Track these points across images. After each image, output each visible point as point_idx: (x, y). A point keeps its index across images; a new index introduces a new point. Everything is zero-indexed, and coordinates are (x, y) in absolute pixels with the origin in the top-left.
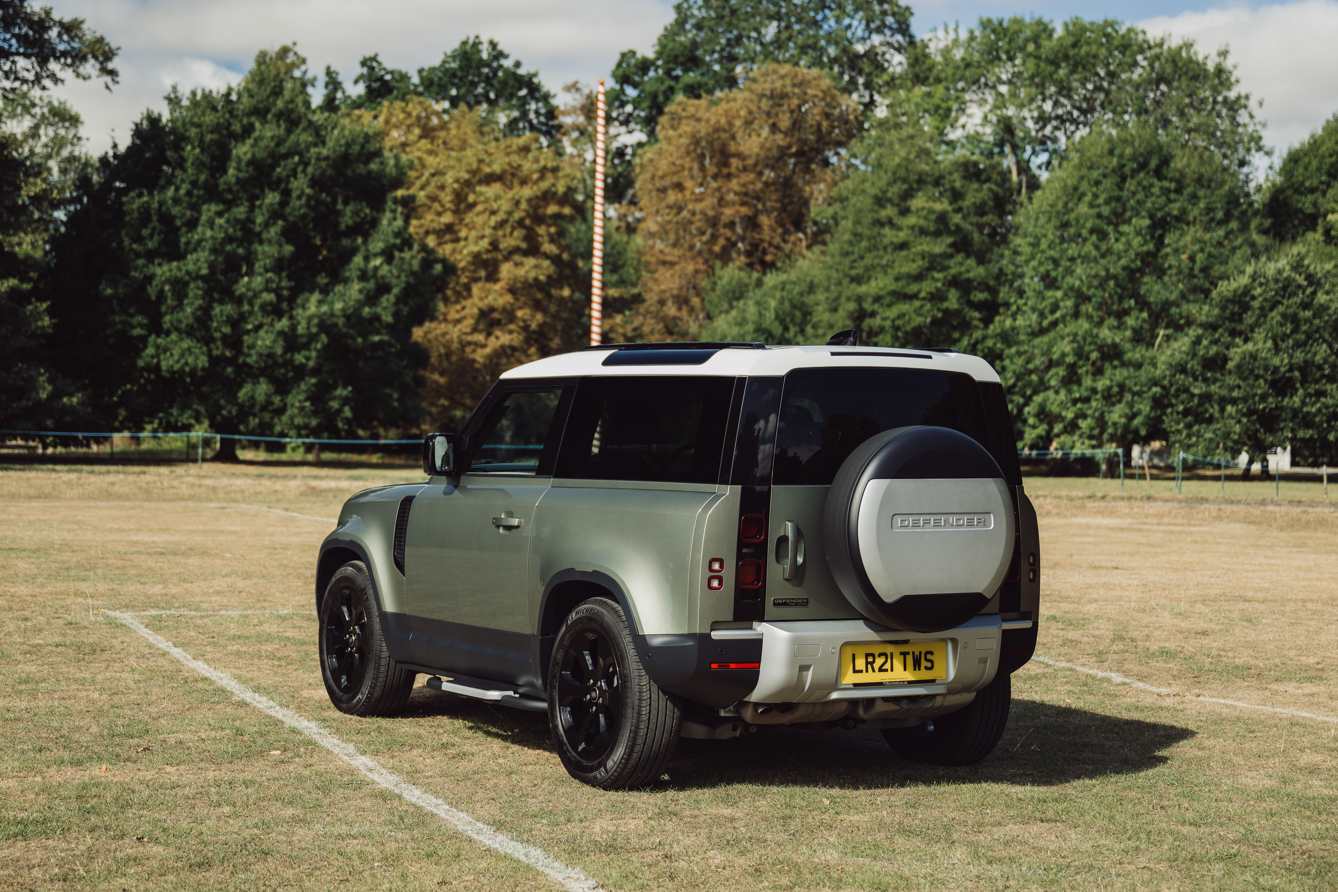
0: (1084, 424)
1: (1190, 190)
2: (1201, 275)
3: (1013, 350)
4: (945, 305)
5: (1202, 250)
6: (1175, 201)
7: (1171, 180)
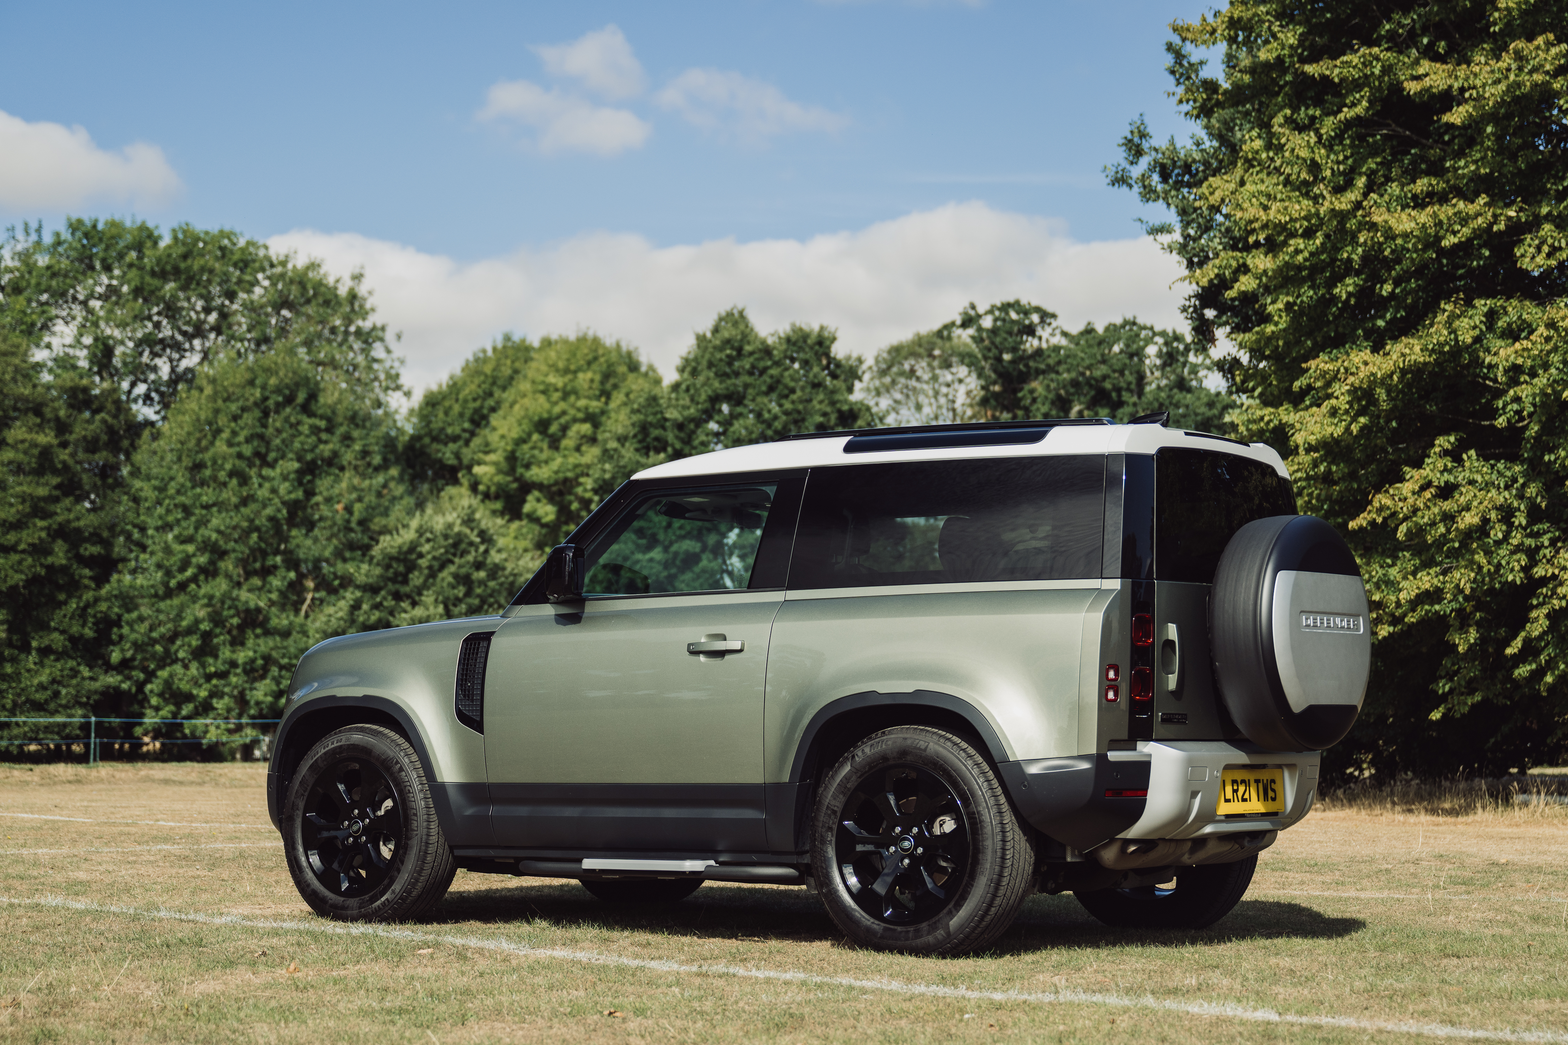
0: (219, 704)
1: (342, 430)
2: (358, 529)
3: (134, 615)
4: (50, 560)
5: (360, 499)
6: (326, 442)
7: (322, 417)
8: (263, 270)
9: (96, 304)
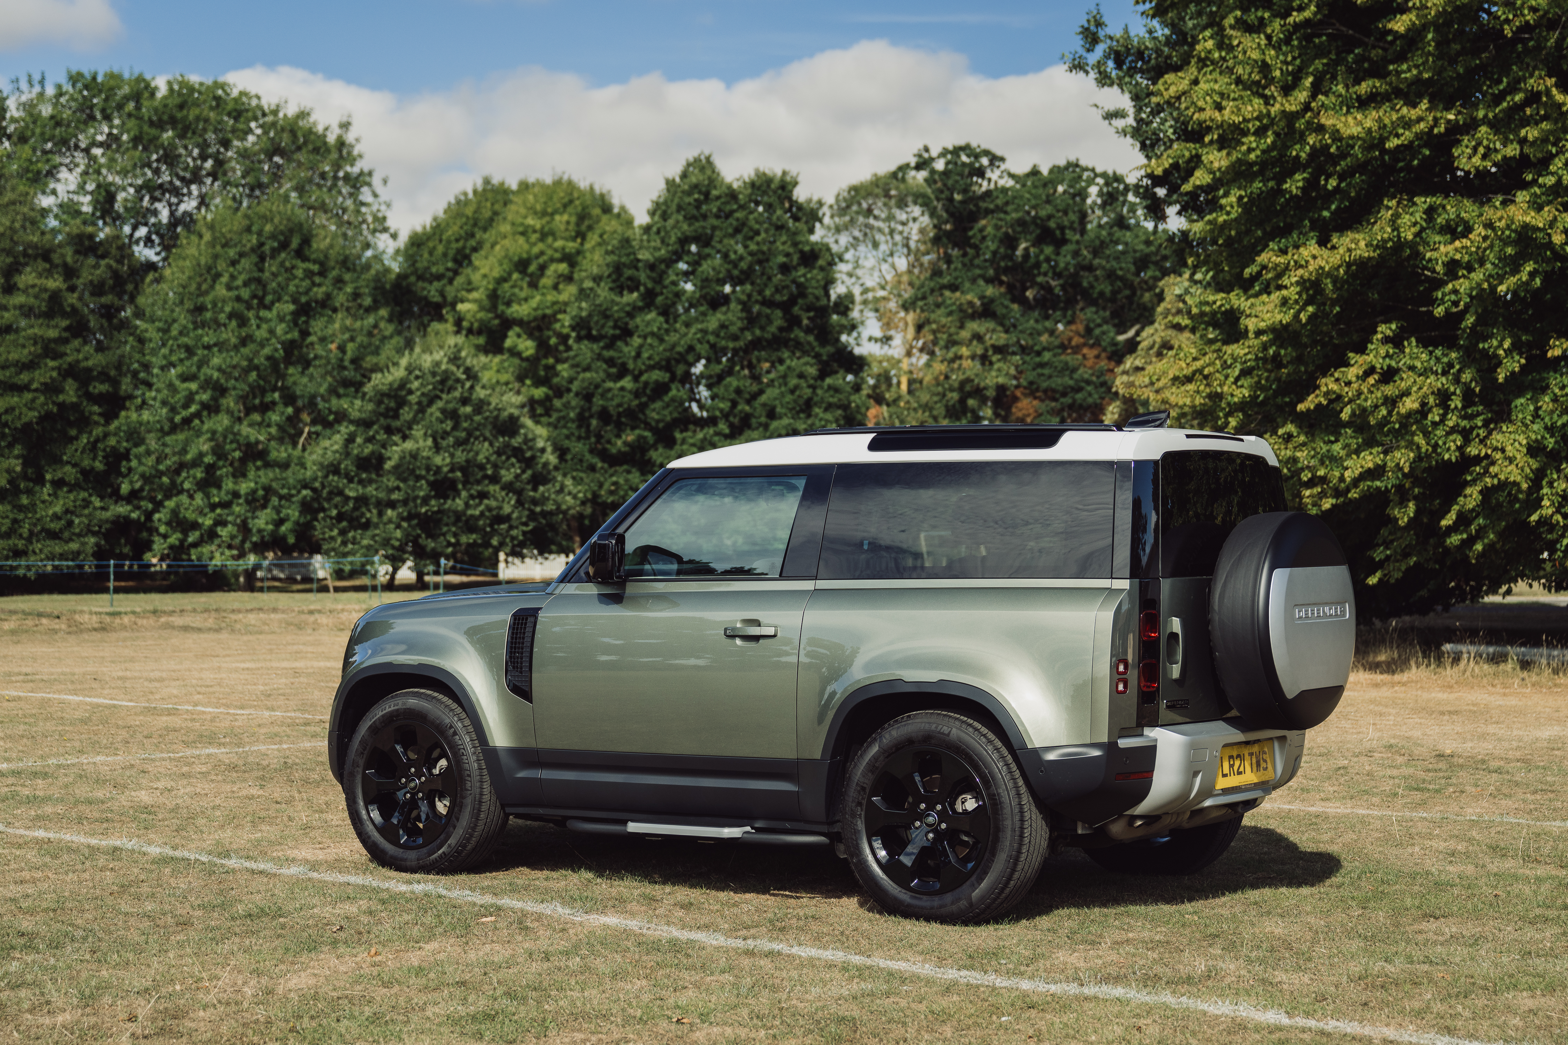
0: (224, 532)
1: (335, 273)
2: (352, 367)
3: (142, 449)
4: (61, 398)
5: (352, 339)
6: (319, 285)
7: (315, 262)
8: (256, 119)
9: (97, 151)
